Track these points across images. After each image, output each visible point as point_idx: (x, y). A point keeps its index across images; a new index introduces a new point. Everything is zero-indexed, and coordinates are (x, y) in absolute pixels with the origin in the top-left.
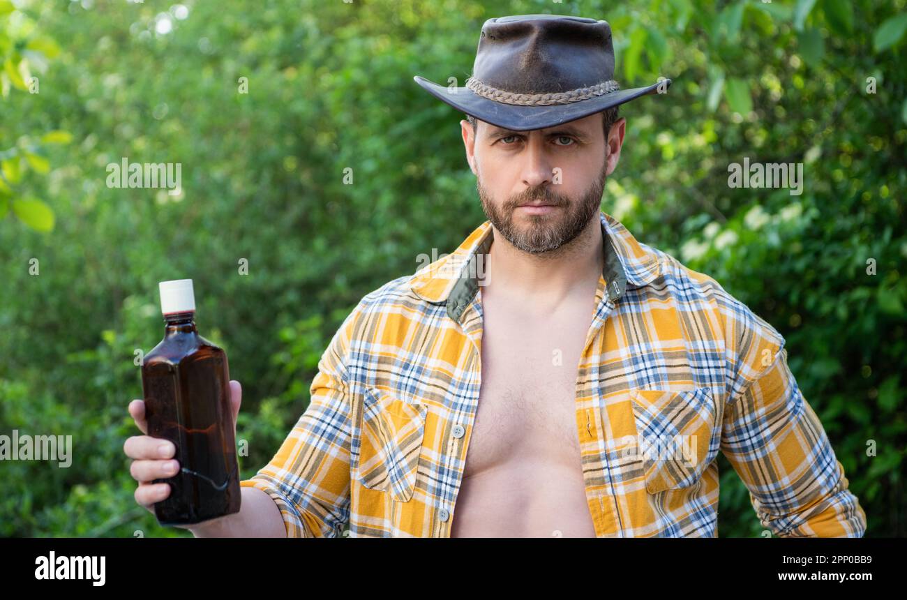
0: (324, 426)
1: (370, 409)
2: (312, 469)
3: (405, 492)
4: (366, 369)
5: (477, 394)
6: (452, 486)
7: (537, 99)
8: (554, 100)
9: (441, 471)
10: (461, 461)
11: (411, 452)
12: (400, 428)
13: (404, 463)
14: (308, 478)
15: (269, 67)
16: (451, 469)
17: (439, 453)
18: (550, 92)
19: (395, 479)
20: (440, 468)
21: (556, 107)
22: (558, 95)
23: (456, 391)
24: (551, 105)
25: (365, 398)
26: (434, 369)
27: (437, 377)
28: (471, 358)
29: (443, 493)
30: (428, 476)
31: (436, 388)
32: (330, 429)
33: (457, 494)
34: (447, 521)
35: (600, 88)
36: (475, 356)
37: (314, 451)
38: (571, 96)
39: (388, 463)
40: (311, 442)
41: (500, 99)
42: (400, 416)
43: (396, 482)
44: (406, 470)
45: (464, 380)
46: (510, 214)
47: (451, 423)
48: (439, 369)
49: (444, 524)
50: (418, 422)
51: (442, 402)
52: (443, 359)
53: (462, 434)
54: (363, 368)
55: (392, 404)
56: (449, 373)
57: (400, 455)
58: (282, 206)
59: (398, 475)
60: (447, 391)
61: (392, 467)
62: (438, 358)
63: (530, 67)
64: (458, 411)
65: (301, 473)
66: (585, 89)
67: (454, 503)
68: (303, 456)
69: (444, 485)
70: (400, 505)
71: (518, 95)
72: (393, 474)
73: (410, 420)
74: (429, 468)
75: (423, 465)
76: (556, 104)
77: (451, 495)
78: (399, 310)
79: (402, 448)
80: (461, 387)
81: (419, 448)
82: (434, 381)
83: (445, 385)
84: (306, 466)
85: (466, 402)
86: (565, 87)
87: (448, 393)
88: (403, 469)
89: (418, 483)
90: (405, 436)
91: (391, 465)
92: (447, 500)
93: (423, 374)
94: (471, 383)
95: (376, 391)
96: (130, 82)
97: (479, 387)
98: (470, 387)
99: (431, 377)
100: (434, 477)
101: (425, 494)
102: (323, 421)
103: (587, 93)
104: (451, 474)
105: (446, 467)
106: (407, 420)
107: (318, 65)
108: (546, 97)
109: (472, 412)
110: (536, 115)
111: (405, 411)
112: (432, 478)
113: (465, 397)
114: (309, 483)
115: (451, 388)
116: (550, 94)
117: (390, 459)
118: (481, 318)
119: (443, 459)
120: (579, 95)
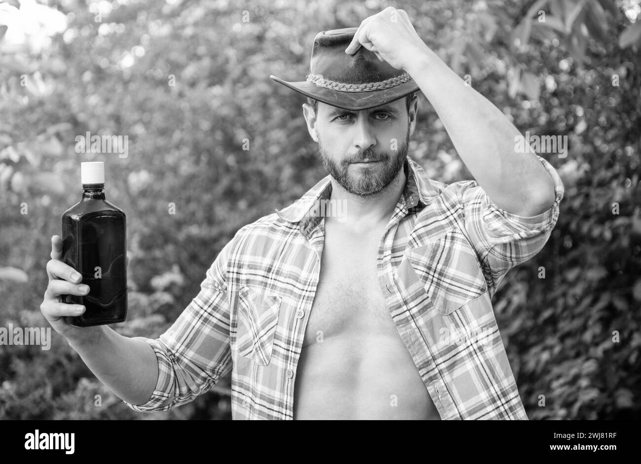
0: (202, 312)
1: (243, 301)
2: (191, 341)
3: (265, 358)
4: (240, 273)
5: (315, 289)
6: (295, 353)
7: (364, 87)
8: (375, 87)
9: (289, 343)
10: (301, 335)
11: (269, 330)
12: (262, 314)
13: (265, 338)
14: (188, 346)
15: (202, 85)
16: (295, 341)
17: (287, 329)
18: (372, 82)
19: (258, 349)
20: (288, 340)
21: (377, 92)
22: (378, 83)
23: (301, 286)
24: (374, 91)
25: (240, 294)
26: (288, 272)
27: (289, 277)
28: (313, 265)
29: (290, 358)
30: (280, 347)
31: (288, 285)
32: (206, 315)
33: (298, 358)
34: (292, 378)
35: (404, 77)
36: (317, 263)
37: (193, 328)
38: (386, 84)
39: (254, 339)
40: (192, 322)
41: (337, 88)
42: (263, 305)
43: (259, 352)
44: (266, 343)
45: (307, 279)
46: (346, 169)
47: (296, 308)
48: (291, 271)
49: (290, 380)
50: (275, 308)
51: (291, 294)
52: (294, 265)
53: (303, 316)
54: (237, 273)
55: (256, 297)
56: (298, 274)
57: (262, 333)
58: (216, 180)
59: (260, 347)
60: (295, 286)
61: (256, 341)
62: (291, 265)
63: (358, 65)
64: (301, 300)
65: (183, 342)
66: (395, 78)
67: (296, 365)
68: (186, 331)
69: (290, 352)
70: (262, 368)
71: (350, 85)
72: (257, 346)
73: (270, 307)
74: (281, 340)
75: (277, 339)
76: (377, 90)
77: (294, 359)
78: (265, 233)
79: (263, 327)
80: (305, 284)
81: (275, 327)
82: (287, 280)
83: (294, 283)
84: (187, 338)
85: (307, 294)
86: (382, 78)
87: (295, 288)
88: (264, 342)
89: (274, 352)
90: (265, 319)
91: (256, 340)
92: (292, 363)
93: (280, 275)
94: (312, 281)
95: (246, 289)
96: (107, 101)
97: (317, 284)
98: (311, 284)
99: (285, 277)
100: (283, 347)
101: (278, 359)
102: (202, 308)
103: (397, 81)
104: (295, 344)
105: (292, 340)
106: (267, 308)
107: (235, 82)
108: (369, 85)
109: (311, 301)
110: (365, 98)
111: (266, 301)
112: (282, 348)
113: (307, 291)
114: (188, 350)
115: (298, 285)
116: (372, 83)
117: (255, 336)
118: (323, 237)
119: (290, 334)
120: (392, 82)
